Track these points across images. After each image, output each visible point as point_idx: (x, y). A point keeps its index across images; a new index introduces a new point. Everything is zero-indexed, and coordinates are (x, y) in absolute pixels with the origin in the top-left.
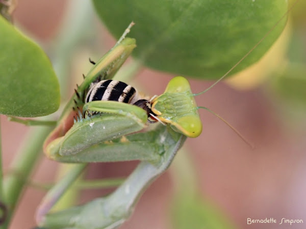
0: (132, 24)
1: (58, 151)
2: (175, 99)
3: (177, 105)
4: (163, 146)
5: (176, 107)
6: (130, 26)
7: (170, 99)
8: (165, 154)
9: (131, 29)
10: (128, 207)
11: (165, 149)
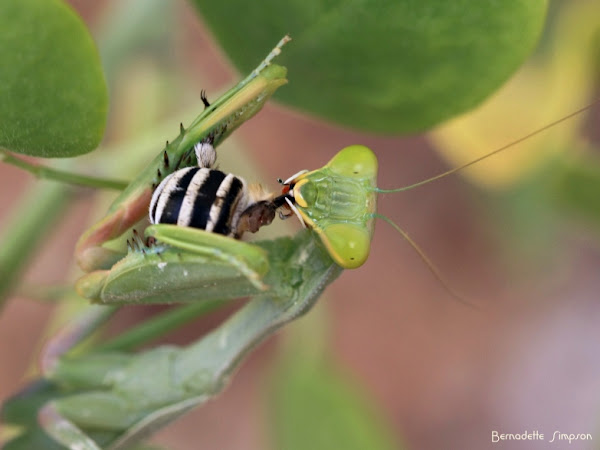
0: (287, 38)
1: (100, 292)
2: (336, 186)
3: (337, 199)
4: (301, 270)
5: (334, 202)
6: (282, 43)
7: (328, 182)
8: (302, 287)
9: (282, 48)
10: (217, 374)
11: (304, 278)
